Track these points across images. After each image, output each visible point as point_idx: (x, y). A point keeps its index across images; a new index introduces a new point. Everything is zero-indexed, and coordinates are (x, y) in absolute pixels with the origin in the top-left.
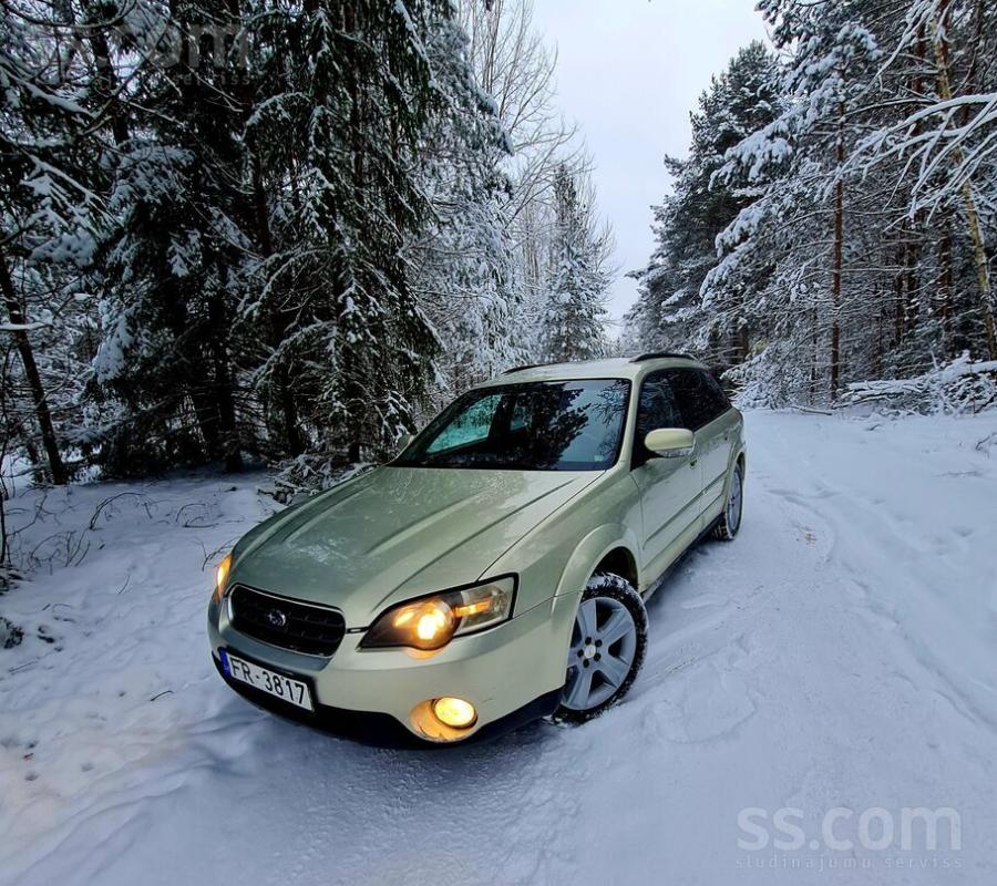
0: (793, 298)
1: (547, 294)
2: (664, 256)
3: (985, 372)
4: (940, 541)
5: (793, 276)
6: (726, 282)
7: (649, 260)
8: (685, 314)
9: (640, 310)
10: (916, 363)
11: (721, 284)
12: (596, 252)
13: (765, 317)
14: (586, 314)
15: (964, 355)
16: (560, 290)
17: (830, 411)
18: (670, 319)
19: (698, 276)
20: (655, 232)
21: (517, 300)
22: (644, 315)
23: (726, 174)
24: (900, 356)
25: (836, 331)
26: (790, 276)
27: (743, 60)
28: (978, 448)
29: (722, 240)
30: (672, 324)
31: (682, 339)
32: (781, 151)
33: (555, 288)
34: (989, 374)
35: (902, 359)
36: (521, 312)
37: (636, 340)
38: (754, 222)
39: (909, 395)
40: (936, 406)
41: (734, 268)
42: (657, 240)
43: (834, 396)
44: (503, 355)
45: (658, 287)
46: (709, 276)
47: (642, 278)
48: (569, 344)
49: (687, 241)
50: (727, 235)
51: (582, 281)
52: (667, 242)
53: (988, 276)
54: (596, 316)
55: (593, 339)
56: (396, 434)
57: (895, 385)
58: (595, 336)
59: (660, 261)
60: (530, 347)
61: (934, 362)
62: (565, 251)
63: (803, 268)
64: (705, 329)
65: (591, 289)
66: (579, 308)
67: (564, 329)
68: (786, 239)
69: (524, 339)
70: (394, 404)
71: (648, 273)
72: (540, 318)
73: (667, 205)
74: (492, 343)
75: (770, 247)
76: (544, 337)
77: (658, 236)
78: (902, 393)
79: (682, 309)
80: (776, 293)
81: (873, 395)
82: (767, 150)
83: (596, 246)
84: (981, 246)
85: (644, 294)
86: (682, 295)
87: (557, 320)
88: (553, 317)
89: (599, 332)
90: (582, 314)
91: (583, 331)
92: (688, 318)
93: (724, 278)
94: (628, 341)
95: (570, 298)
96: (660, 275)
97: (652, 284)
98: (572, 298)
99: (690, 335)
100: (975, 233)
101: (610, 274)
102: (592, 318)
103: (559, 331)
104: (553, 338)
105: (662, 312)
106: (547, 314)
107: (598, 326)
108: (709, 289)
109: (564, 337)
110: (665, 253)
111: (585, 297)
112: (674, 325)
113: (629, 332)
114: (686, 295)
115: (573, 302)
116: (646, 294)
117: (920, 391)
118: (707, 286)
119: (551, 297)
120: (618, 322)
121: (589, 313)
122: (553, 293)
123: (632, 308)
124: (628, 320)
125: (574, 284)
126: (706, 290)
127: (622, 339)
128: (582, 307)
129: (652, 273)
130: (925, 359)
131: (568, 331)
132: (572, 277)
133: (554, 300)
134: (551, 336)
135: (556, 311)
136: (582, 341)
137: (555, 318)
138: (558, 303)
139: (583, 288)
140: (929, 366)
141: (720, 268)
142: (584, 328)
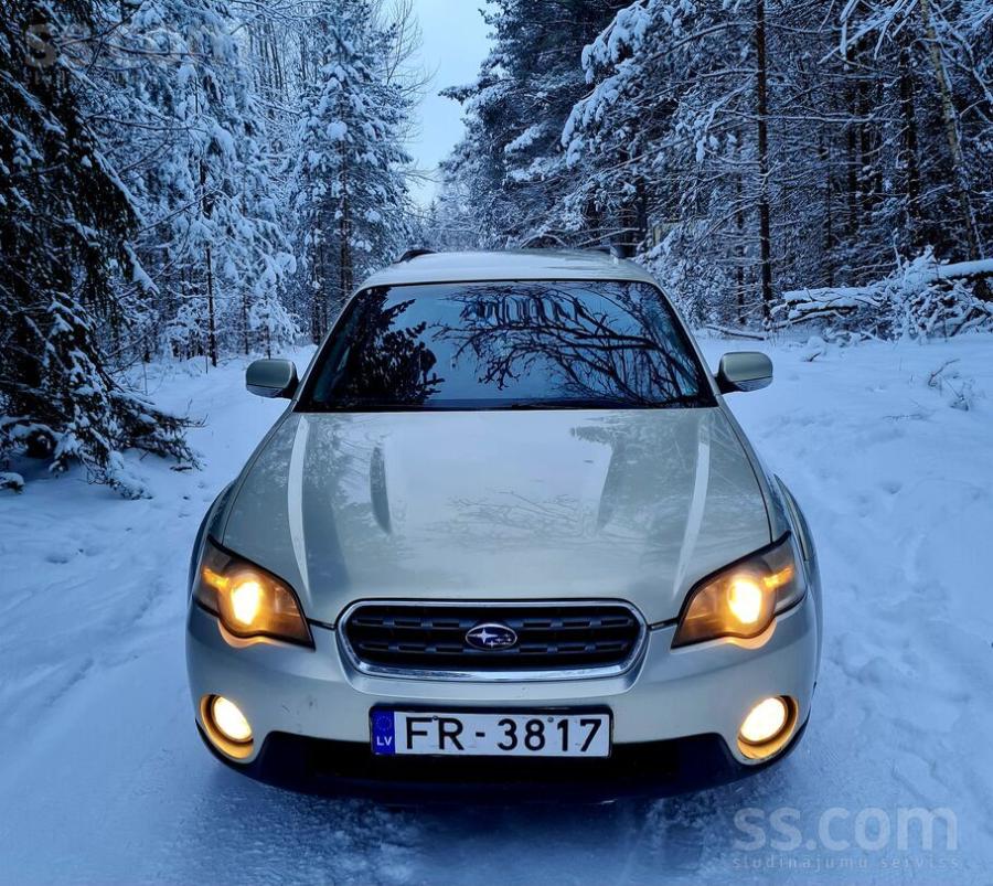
0: (700, 156)
1: (303, 122)
2: (505, 65)
3: (959, 278)
4: (864, 500)
5: (698, 123)
6: (601, 125)
7: (480, 70)
8: (542, 167)
9: (468, 156)
10: (875, 261)
11: (593, 127)
12: (385, 49)
13: (662, 184)
14: (375, 161)
15: (927, 253)
16: (327, 116)
17: (763, 334)
18: (519, 175)
19: (562, 104)
20: (487, 21)
21: (248, 128)
22: (477, 165)
24: (854, 251)
25: (764, 211)
26: (695, 120)
28: (931, 383)
29: (593, 57)
30: (523, 185)
31: (541, 210)
33: (319, 110)
34: (964, 280)
35: (856, 255)
36: (257, 152)
37: (464, 209)
38: (639, 30)
39: (865, 310)
40: (900, 326)
41: (612, 102)
42: (491, 35)
43: (766, 311)
44: (229, 231)
45: (497, 119)
46: (575, 112)
47: (469, 102)
48: (347, 214)
49: (540, 42)
50: (600, 48)
51: (365, 103)
52: (509, 41)
53: (960, 138)
54: (393, 166)
55: (388, 206)
56: (70, 366)
57: (845, 295)
58: (392, 201)
59: (499, 71)
60: (275, 216)
61: (898, 261)
62: (332, 47)
63: (712, 111)
64: (574, 197)
65: (382, 118)
66: (362, 151)
67: (337, 186)
68: (690, 59)
69: (265, 201)
70: (64, 316)
71: (479, 92)
72: (291, 164)
74: (208, 209)
75: (666, 71)
76: (301, 198)
77: (493, 29)
78: (855, 307)
79: (538, 160)
80: (678, 146)
81: (816, 310)
83: (386, 37)
84: (949, 93)
85: (474, 129)
86: (537, 136)
87: (324, 169)
88: (316, 163)
89: (399, 194)
90: (368, 162)
91: (372, 192)
92: (550, 175)
93: (597, 119)
94: (450, 210)
95: (345, 131)
96: (499, 97)
97: (487, 113)
98: (349, 132)
99: (554, 204)
100: (938, 73)
101: (412, 88)
102: (385, 169)
103: (329, 189)
104: (318, 202)
105: (505, 162)
106: (305, 158)
107: (397, 183)
108: (575, 134)
109: (338, 200)
110: (506, 59)
111: (372, 132)
112: (528, 185)
113: (450, 194)
114: (544, 134)
115: (351, 140)
116: (478, 127)
117: (878, 304)
118: (573, 129)
119: (311, 128)
120: (431, 176)
121: (379, 160)
122: (314, 121)
123: (454, 149)
124: (448, 172)
125: (351, 108)
126: (571, 135)
127: (440, 206)
128: (368, 148)
129: (487, 94)
130: (886, 256)
131: (345, 191)
132: (346, 95)
133: (316, 133)
134: (315, 199)
135: (321, 154)
136: (371, 209)
137: (320, 166)
138: (324, 140)
139: (368, 115)
140: (891, 267)
141: (591, 101)
142: (373, 187)
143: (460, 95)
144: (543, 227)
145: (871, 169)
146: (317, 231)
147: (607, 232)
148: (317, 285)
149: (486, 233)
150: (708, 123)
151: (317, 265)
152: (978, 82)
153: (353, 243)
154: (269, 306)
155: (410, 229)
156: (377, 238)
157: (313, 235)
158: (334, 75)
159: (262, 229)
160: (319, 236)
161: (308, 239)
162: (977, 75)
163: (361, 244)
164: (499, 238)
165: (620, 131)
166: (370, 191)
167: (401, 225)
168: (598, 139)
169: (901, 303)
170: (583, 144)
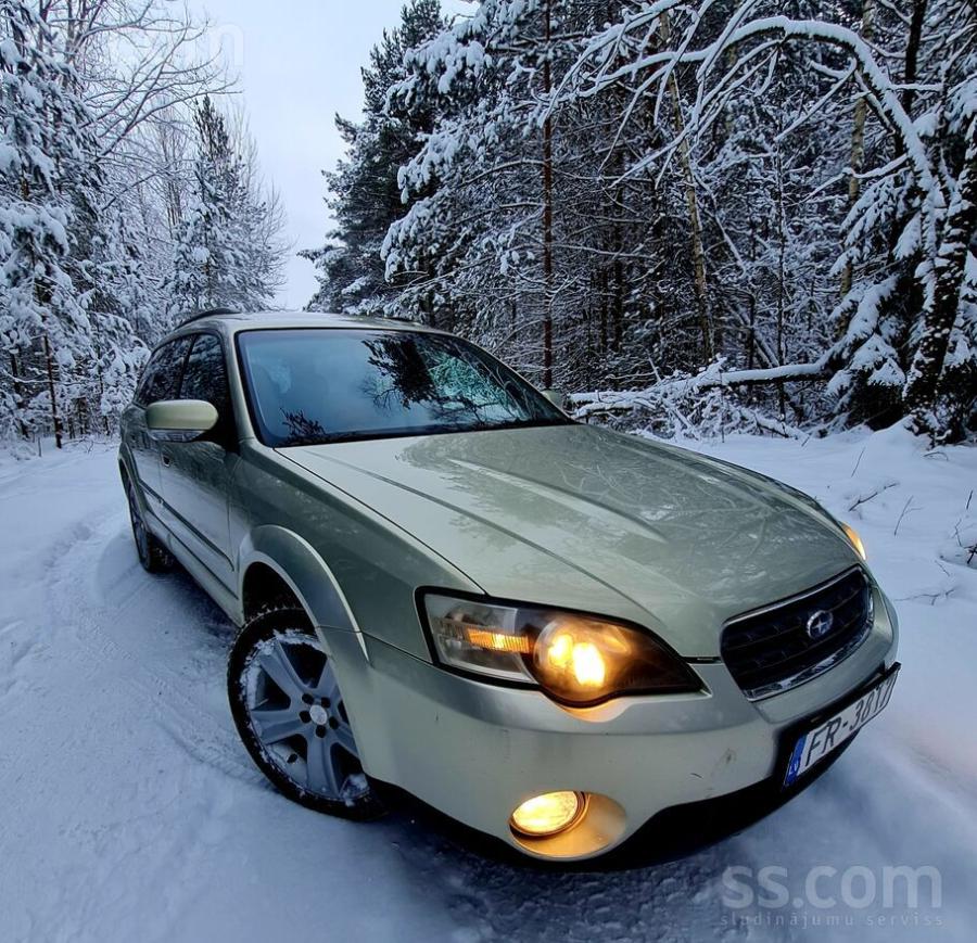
1: (174, 248)
2: (342, 238)
5: (502, 239)
6: (415, 242)
7: (325, 240)
10: (634, 371)
11: (408, 243)
14: (235, 283)
16: (194, 244)
20: (329, 206)
23: (407, 91)
24: (617, 363)
25: (549, 326)
26: (498, 239)
27: (416, 12)
29: (407, 178)
32: (478, 59)
33: (186, 239)
35: (618, 367)
38: (448, 155)
39: (640, 411)
41: (424, 223)
42: (332, 217)
46: (392, 230)
47: (318, 261)
50: (413, 171)
52: (344, 219)
57: (627, 398)
59: (337, 242)
61: (657, 372)
63: (512, 231)
65: (241, 250)
66: (224, 273)
67: (203, 300)
71: (324, 255)
72: (166, 282)
73: (341, 173)
76: (175, 309)
77: (334, 212)
78: (631, 409)
79: (365, 300)
81: (604, 410)
82: (459, 55)
83: (259, 212)
84: (699, 233)
85: (324, 282)
86: (365, 284)
87: (192, 286)
88: (186, 281)
90: (229, 282)
93: (412, 235)
95: (208, 256)
96: (338, 258)
97: (330, 269)
98: (211, 256)
100: (693, 215)
101: (280, 252)
102: (245, 291)
103: (197, 303)
104: (189, 312)
105: (342, 302)
106: (177, 277)
108: (392, 250)
110: (343, 234)
111: (232, 259)
114: (369, 284)
115: (214, 263)
117: (654, 407)
118: (390, 244)
119: (182, 253)
121: (239, 283)
122: (183, 247)
125: (213, 237)
126: (389, 250)
128: (228, 272)
129: (327, 256)
130: (643, 368)
131: (210, 304)
132: (209, 226)
133: (185, 257)
134: (185, 310)
135: (190, 274)
137: (188, 284)
138: (192, 263)
139: (229, 246)
140: (650, 377)
141: (405, 221)
142: (234, 303)
143: (313, 256)
145: (638, 293)
150: (511, 239)
152: (718, 225)
154: (119, 393)
158: (198, 211)
159: (114, 324)
162: (718, 220)
168: (412, 254)
169: (672, 407)
170: (399, 259)
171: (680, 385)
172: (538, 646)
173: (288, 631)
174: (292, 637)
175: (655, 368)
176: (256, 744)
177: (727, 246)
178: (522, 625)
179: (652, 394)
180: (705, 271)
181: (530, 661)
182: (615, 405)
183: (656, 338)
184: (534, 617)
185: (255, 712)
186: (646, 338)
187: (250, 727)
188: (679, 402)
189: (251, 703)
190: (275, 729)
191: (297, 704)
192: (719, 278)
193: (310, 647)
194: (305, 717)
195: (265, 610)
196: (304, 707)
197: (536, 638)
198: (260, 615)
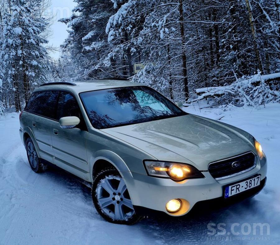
0: (162, 36)
1: (5, 28)
2: (80, 11)
5: (160, 23)
6: (121, 25)
7: (72, 13)
8: (96, 45)
9: (69, 42)
10: (226, 76)
11: (118, 26)
14: (34, 42)
16: (14, 26)
18: (88, 48)
19: (101, 23)
22: (73, 45)
24: (217, 72)
25: (185, 57)
30: (89, 51)
31: (97, 61)
33: (10, 23)
35: (218, 74)
37: (70, 60)
39: (228, 95)
40: (243, 101)
41: (124, 16)
45: (79, 29)
46: (110, 20)
47: (69, 23)
48: (25, 62)
51: (29, 21)
52: (81, 3)
54: (41, 44)
57: (220, 90)
58: (42, 57)
59: (78, 14)
63: (165, 18)
65: (36, 26)
66: (29, 38)
67: (20, 52)
71: (72, 20)
76: (6, 56)
78: (224, 94)
79: (94, 43)
84: (251, 11)
85: (71, 33)
86: (93, 34)
87: (14, 45)
88: (11, 43)
89: (44, 55)
90: (31, 42)
91: (34, 54)
92: (98, 48)
93: (119, 22)
94: (65, 61)
95: (21, 31)
96: (79, 22)
97: (75, 27)
98: (23, 31)
99: (99, 58)
100: (247, 3)
101: (49, 19)
102: (39, 45)
103: (17, 53)
104: (13, 58)
105: (82, 44)
106: (7, 41)
107: (43, 51)
108: (111, 29)
109: (21, 57)
110: (80, 9)
111: (32, 31)
112: (90, 52)
113: (65, 56)
114: (95, 34)
115: (24, 34)
116: (72, 33)
117: (234, 93)
118: (110, 27)
119: (8, 30)
120: (57, 49)
121: (36, 42)
122: (9, 27)
123: (65, 41)
124: (63, 48)
125: (24, 22)
126: (109, 29)
127: (62, 60)
128: (31, 38)
129: (74, 21)
130: (230, 74)
131: (23, 54)
132: (21, 17)
133: (10, 32)
134: (11, 57)
135: (13, 40)
136: (34, 60)
137: (12, 45)
138: (14, 35)
139: (30, 25)
140: (233, 78)
141: (116, 15)
142: (34, 52)
143: (66, 21)
144: (97, 66)
145: (224, 41)
146: (13, 69)
147: (118, 67)
148: (14, 89)
149: (77, 68)
150: (164, 23)
151: (14, 82)
152: (260, 7)
153: (27, 73)
155: (49, 68)
156: (37, 71)
157: (12, 70)
158: (16, 10)
160: (14, 71)
161: (10, 72)
162: (260, 4)
163: (30, 73)
164: (82, 70)
165: (128, 27)
166: (33, 54)
167: (46, 66)
168: (120, 30)
169: (242, 93)
170: (114, 33)
171: (246, 82)
172: (169, 170)
173: (109, 176)
174: (111, 177)
175: (235, 74)
176: (100, 208)
177: (265, 17)
178: (165, 166)
179: (233, 87)
180: (255, 28)
181: (168, 173)
182: (216, 93)
183: (235, 60)
184: (168, 164)
185: (100, 199)
186: (230, 60)
187: (98, 204)
188: (245, 90)
189: (99, 197)
190: (106, 203)
191: (112, 196)
192: (262, 31)
193: (115, 179)
194: (114, 199)
195: (103, 171)
196: (113, 196)
197: (168, 168)
198: (101, 173)
